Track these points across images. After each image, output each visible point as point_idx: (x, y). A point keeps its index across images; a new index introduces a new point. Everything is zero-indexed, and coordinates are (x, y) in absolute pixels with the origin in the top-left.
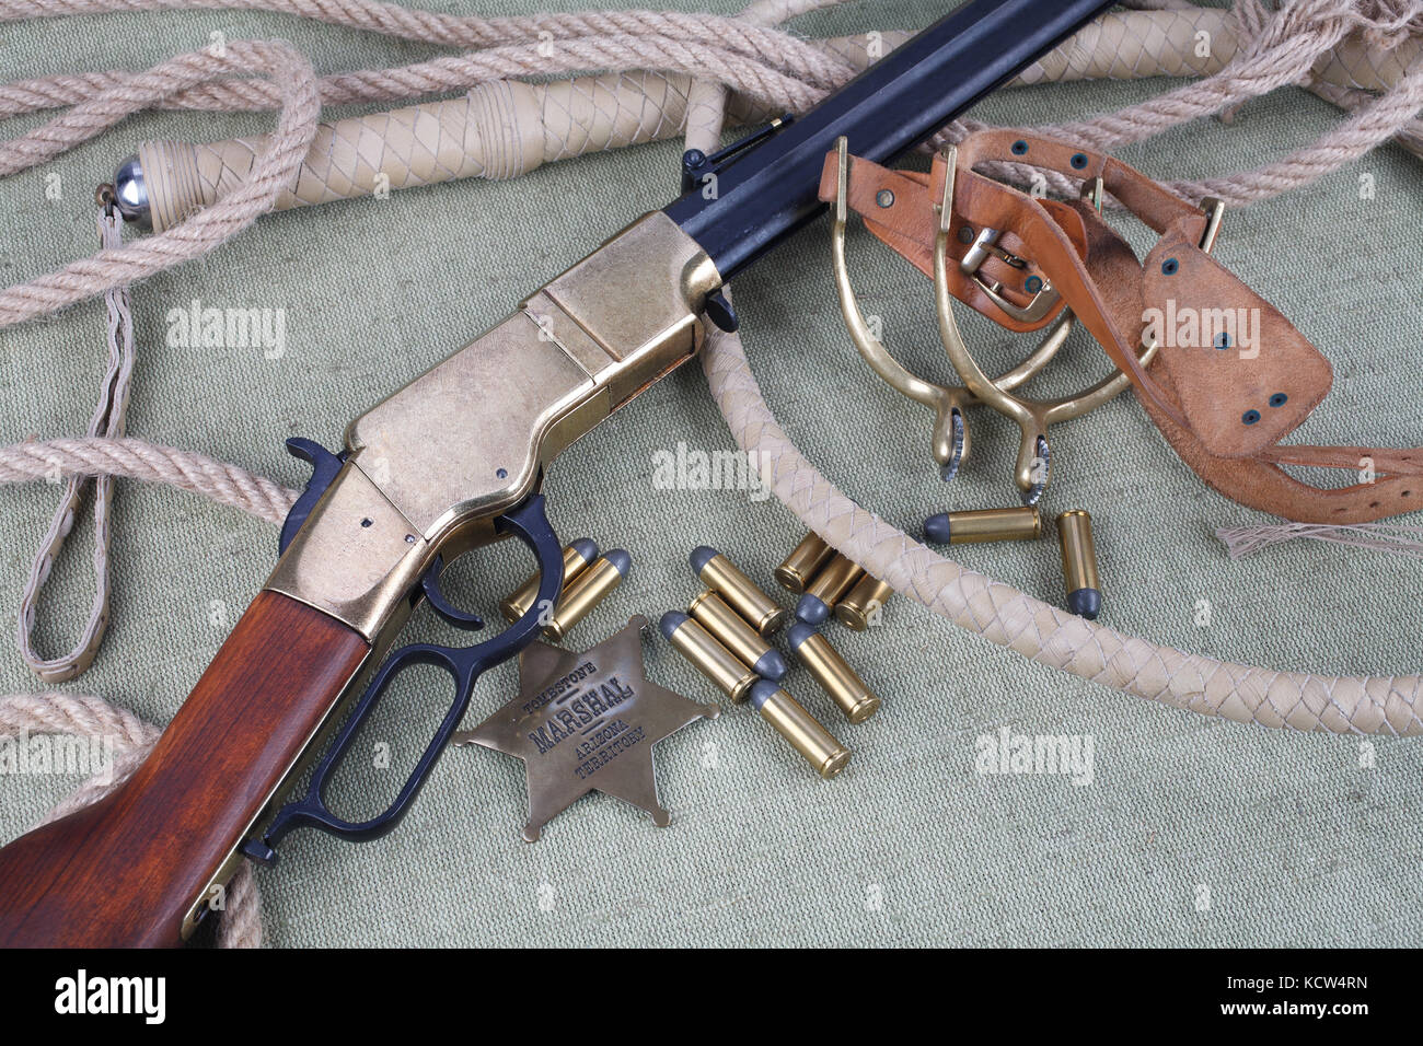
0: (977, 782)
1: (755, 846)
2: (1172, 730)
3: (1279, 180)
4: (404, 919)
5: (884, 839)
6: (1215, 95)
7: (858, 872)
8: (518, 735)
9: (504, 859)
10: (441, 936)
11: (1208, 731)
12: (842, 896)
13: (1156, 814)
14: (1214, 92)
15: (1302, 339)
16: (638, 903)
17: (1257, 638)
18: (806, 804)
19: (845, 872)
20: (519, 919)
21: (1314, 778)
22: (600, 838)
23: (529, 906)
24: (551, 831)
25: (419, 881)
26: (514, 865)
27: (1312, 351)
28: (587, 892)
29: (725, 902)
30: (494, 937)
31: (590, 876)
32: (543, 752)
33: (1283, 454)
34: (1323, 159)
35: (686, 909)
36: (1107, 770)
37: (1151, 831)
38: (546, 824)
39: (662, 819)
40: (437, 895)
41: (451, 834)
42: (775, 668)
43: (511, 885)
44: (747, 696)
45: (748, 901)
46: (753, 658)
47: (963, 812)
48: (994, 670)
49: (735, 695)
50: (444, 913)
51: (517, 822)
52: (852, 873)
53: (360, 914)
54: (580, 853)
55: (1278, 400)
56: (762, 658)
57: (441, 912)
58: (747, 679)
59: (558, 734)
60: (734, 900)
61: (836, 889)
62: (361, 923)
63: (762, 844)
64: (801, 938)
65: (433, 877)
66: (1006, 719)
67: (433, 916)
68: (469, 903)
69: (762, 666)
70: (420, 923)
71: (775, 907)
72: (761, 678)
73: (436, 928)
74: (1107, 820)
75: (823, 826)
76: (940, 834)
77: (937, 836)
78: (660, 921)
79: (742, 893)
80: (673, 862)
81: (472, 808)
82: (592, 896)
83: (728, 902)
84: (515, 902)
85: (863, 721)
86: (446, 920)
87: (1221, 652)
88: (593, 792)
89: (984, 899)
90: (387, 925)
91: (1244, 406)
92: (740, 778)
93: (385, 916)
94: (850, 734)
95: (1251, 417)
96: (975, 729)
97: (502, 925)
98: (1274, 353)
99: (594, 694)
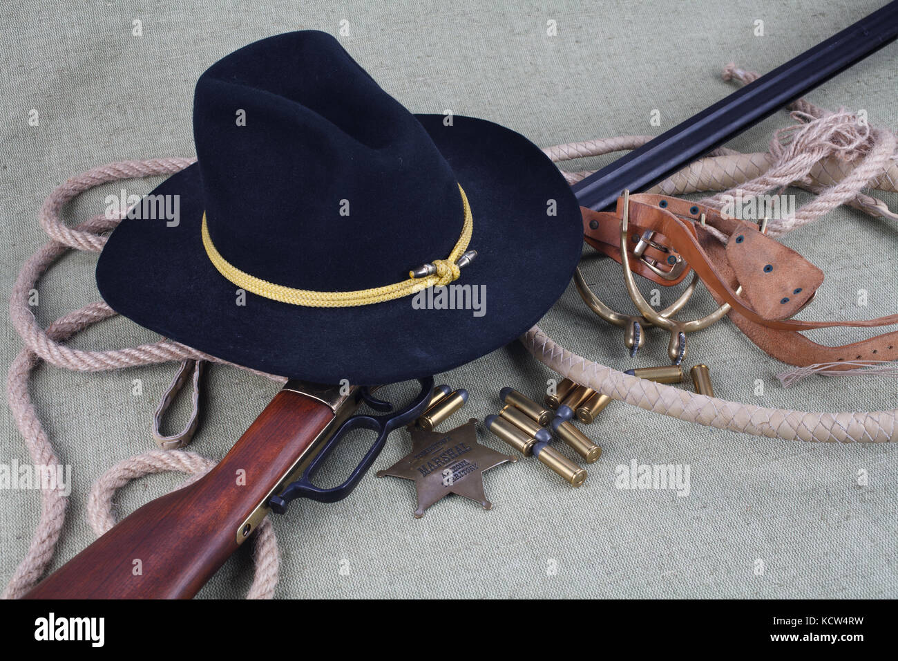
8: (412, 469)
15: (808, 263)
24: (429, 513)
27: (812, 267)
32: (425, 475)
38: (427, 510)
39: (488, 507)
42: (546, 437)
44: (531, 452)
46: (534, 433)
49: (524, 450)
51: (410, 510)
55: (798, 291)
56: (538, 433)
58: (530, 442)
59: (433, 468)
63: (541, 517)
64: (563, 557)
69: (539, 437)
72: (537, 442)
85: (594, 461)
88: (451, 494)
91: (780, 296)
92: (528, 489)
95: (785, 301)
98: (795, 270)
99: (451, 450)
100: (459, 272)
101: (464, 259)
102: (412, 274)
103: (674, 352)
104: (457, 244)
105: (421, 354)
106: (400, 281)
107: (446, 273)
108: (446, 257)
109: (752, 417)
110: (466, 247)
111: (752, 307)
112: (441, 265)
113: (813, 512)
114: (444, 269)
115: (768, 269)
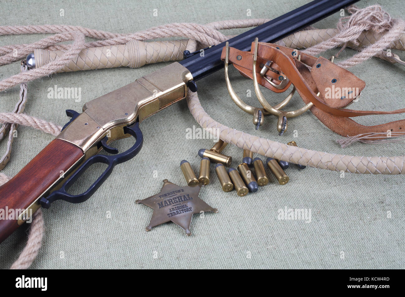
3: (351, 62)
6: (332, 42)
7: (228, 220)
10: (99, 234)
12: (223, 226)
14: (331, 41)
15: (356, 77)
27: (359, 80)
28: (145, 224)
34: (362, 56)
37: (319, 211)
43: (121, 222)
50: (100, 228)
57: (99, 229)
62: (74, 231)
65: (98, 220)
84: (122, 226)
89: (267, 227)
93: (82, 229)
98: (349, 81)
103: (280, 127)
109: (322, 158)
113: (356, 215)
115: (334, 81)
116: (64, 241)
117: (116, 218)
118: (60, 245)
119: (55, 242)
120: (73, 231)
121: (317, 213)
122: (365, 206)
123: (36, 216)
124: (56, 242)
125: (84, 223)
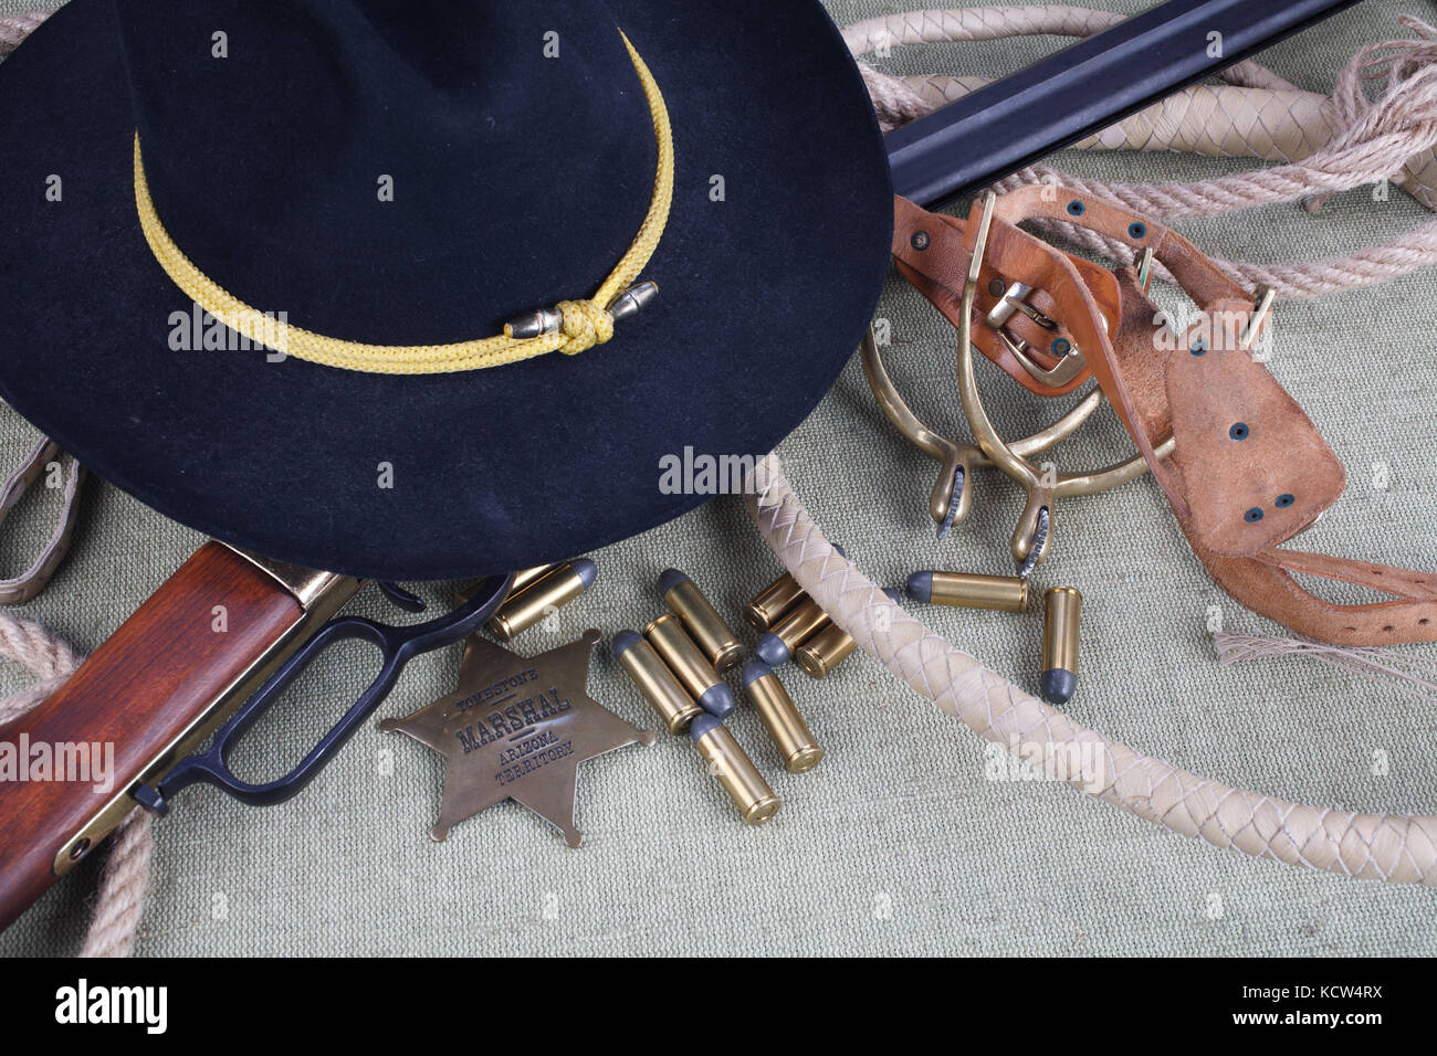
0: (908, 852)
1: (664, 882)
2: (1126, 830)
3: (1346, 274)
4: (293, 897)
5: (799, 896)
8: (446, 731)
9: (407, 854)
10: (327, 921)
11: (1164, 837)
12: (743, 948)
13: (1090, 915)
15: (1321, 442)
16: (532, 921)
17: (1236, 748)
18: (726, 848)
19: (751, 923)
20: (409, 917)
21: (1267, 904)
22: (508, 848)
23: (421, 905)
24: (460, 833)
25: (316, 861)
26: (416, 861)
27: (1327, 455)
28: (483, 901)
29: (621, 934)
30: (379, 931)
31: (489, 886)
32: (467, 751)
33: (1285, 559)
35: (580, 935)
36: (1048, 861)
37: (1081, 932)
38: (457, 825)
39: (573, 839)
40: (332, 879)
41: (360, 820)
42: (721, 703)
43: (408, 881)
44: (686, 729)
45: (645, 937)
46: (700, 690)
47: (887, 882)
48: (950, 740)
49: (672, 725)
50: (335, 897)
51: (427, 818)
52: (758, 926)
53: (250, 885)
54: (484, 860)
55: (1285, 501)
56: (709, 690)
58: (688, 710)
59: (486, 737)
60: (630, 934)
61: (738, 939)
62: (250, 894)
63: (672, 881)
65: (331, 861)
66: (953, 792)
67: (323, 899)
68: (361, 893)
69: (709, 699)
70: (309, 904)
71: (671, 948)
72: (706, 712)
73: (324, 912)
74: (1037, 913)
75: (739, 873)
76: (858, 900)
77: (855, 901)
78: (551, 942)
79: (641, 928)
80: (577, 885)
81: (386, 798)
82: (487, 905)
83: (625, 935)
84: (408, 899)
85: (803, 772)
86: (335, 905)
87: (1195, 757)
88: (510, 800)
90: (275, 900)
91: (1247, 502)
92: (664, 810)
94: (783, 783)
95: (1254, 515)
96: (918, 798)
97: (390, 920)
98: (1289, 450)
99: (529, 703)
100: (611, 329)
101: (627, 303)
102: (509, 329)
103: (1023, 544)
104: (622, 262)
105: (494, 511)
106: (484, 336)
107: (582, 331)
108: (590, 295)
110: (637, 273)
111: (1188, 506)
112: (574, 314)
114: (578, 323)
115: (1240, 432)
116: (212, 931)
117: (394, 860)
118: (197, 947)
119: (182, 930)
120: (244, 894)
121: (1074, 943)
122: (1245, 938)
123: (128, 827)
124: (186, 932)
125: (283, 867)
